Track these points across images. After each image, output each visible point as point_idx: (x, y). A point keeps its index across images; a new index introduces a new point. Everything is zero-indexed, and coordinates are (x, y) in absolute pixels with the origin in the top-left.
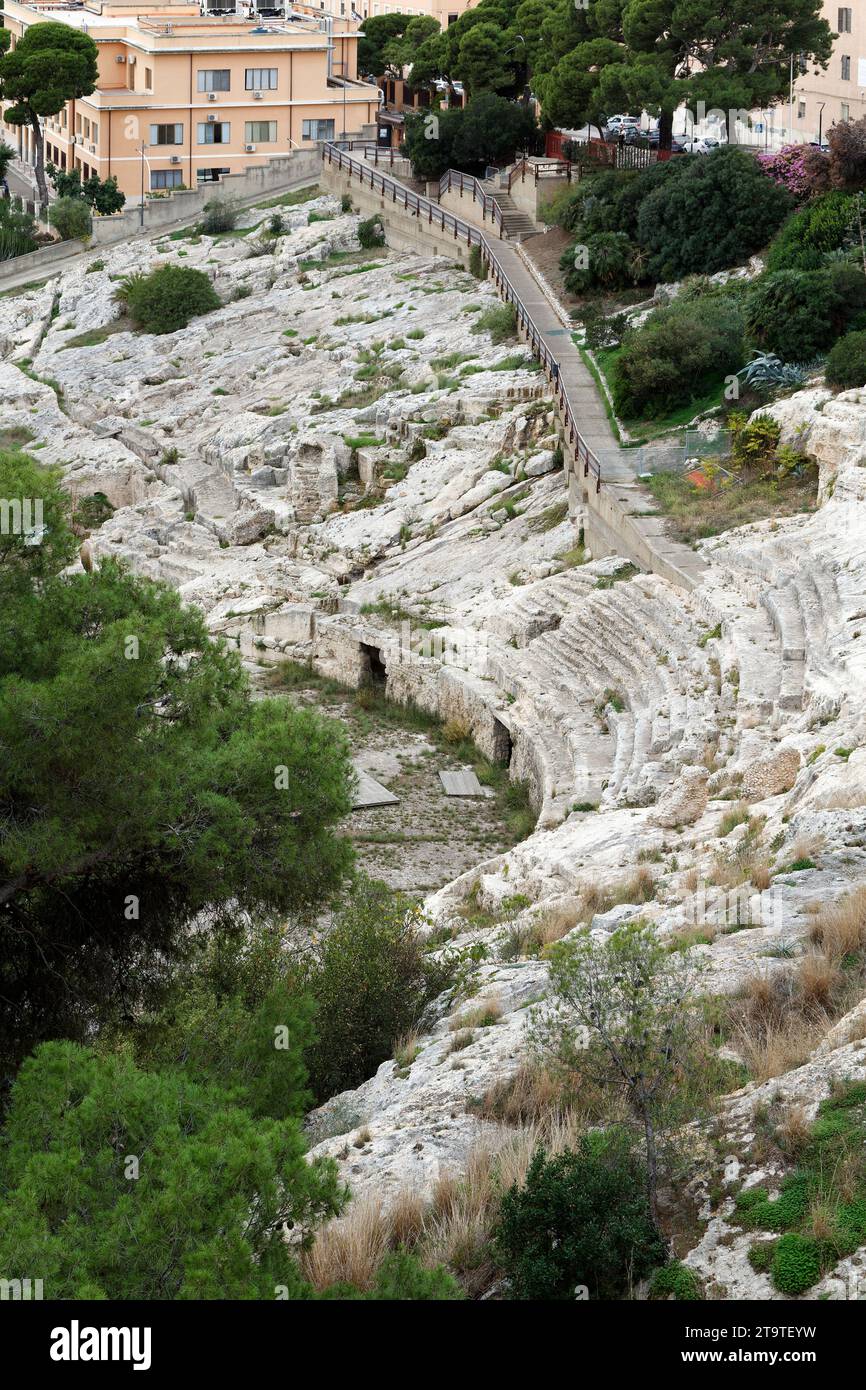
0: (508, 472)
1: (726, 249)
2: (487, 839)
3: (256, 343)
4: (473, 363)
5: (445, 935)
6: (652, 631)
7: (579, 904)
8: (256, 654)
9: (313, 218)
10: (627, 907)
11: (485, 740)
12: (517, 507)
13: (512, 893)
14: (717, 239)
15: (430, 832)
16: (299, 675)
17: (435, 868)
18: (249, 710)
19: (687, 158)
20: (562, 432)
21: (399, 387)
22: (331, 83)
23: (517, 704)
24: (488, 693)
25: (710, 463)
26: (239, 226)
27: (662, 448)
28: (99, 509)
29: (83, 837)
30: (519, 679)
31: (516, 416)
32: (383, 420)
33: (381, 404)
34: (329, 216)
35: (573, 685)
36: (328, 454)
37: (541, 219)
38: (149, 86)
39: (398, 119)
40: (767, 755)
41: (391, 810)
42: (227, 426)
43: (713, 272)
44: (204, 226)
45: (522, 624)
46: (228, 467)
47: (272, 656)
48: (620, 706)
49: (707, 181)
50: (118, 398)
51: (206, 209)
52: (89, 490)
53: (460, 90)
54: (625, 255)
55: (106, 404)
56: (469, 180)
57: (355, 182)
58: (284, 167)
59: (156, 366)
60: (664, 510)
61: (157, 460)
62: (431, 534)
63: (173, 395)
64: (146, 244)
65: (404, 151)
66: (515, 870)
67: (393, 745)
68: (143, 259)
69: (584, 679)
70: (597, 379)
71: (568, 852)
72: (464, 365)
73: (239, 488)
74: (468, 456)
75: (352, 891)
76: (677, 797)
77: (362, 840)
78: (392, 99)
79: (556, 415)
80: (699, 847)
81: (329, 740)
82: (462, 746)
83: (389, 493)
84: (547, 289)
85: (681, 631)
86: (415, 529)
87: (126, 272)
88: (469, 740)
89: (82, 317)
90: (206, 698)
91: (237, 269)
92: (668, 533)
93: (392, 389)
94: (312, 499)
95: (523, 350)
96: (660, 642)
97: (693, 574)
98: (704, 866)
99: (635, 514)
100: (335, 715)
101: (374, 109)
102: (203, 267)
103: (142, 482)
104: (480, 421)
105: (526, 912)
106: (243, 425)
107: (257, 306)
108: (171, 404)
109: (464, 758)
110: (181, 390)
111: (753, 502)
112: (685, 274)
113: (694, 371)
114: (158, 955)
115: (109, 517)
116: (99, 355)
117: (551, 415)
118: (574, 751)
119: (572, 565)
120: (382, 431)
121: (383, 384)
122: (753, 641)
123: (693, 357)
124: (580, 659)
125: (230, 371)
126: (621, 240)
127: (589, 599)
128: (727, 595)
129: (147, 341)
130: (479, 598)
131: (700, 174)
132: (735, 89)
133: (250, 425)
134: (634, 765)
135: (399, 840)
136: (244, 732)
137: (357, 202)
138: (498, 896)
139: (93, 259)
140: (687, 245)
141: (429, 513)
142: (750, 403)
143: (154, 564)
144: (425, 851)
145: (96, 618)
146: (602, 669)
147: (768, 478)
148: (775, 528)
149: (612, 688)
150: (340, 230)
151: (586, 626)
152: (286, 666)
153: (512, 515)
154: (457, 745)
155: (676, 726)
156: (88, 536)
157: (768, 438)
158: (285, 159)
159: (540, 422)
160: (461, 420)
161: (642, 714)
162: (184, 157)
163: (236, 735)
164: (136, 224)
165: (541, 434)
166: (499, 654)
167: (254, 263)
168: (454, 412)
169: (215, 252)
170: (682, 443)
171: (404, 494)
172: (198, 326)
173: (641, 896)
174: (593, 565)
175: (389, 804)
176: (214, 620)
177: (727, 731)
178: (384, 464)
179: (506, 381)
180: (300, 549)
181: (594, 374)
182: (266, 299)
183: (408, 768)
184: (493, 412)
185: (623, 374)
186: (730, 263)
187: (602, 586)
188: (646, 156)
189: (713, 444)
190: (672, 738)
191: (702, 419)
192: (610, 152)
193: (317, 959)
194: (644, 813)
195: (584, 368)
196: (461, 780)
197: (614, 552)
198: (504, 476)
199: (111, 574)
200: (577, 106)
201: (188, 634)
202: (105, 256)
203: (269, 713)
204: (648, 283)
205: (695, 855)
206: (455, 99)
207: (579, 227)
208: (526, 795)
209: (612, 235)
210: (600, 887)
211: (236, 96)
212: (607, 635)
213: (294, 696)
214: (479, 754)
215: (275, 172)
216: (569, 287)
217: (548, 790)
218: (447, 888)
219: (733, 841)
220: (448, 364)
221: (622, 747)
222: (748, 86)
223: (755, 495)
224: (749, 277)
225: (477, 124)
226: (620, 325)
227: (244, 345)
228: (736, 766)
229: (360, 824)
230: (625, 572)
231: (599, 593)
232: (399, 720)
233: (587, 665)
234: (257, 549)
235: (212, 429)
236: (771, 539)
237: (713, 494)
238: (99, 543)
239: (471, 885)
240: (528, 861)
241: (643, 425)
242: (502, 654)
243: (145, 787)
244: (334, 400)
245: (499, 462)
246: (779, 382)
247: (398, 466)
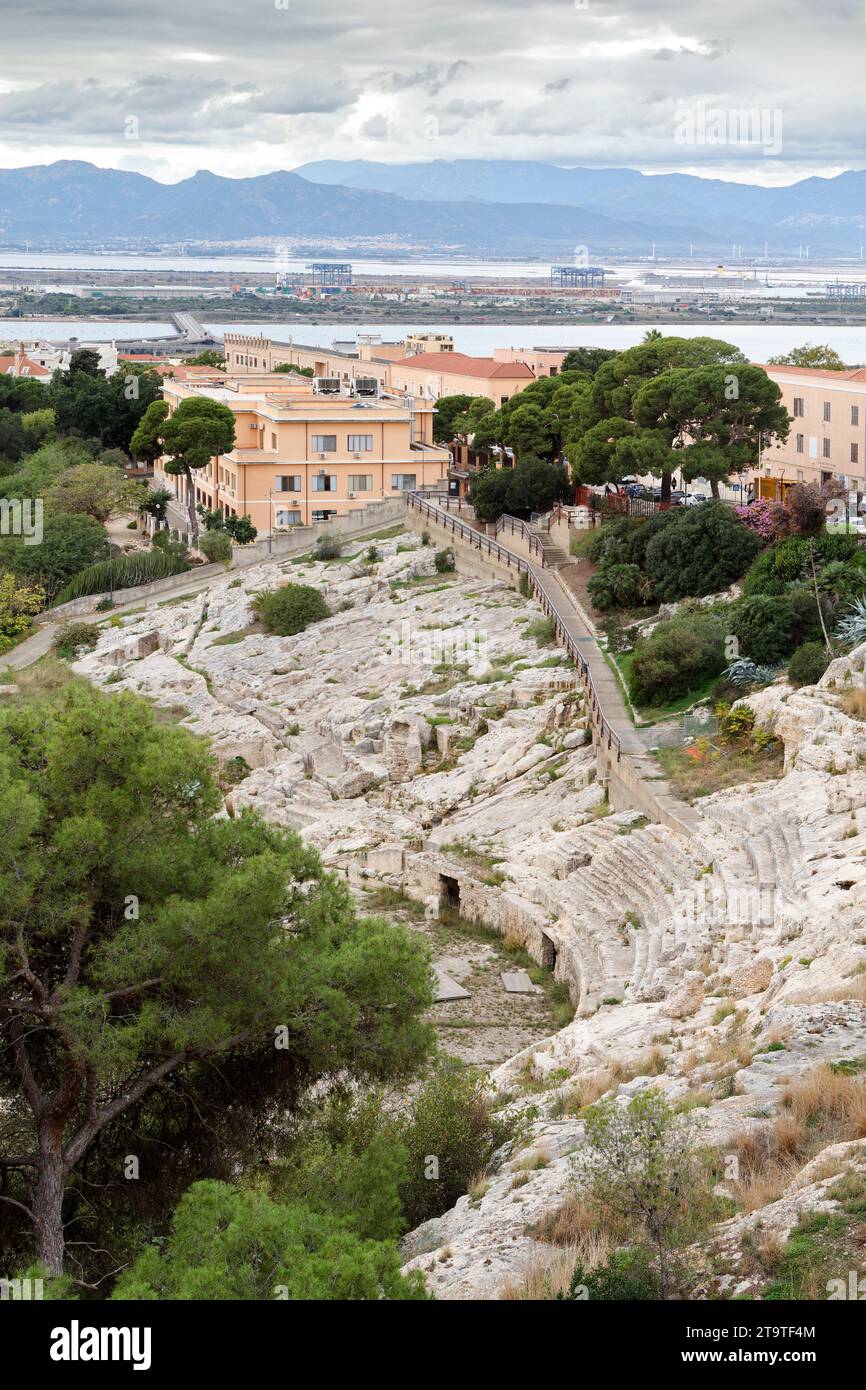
0: (550, 746)
1: (713, 578)
2: (538, 1026)
3: (359, 644)
4: (523, 661)
5: (507, 1099)
6: (661, 868)
7: (608, 1077)
8: (361, 882)
9: (400, 549)
10: (645, 1078)
11: (535, 950)
12: (557, 772)
13: (557, 1067)
14: (705, 571)
15: (495, 1020)
16: (394, 899)
17: (499, 1047)
18: (355, 925)
19: (683, 510)
20: (591, 715)
21: (467, 680)
22: (413, 447)
23: (559, 922)
24: (538, 914)
25: (703, 741)
26: (344, 555)
27: (666, 728)
28: (239, 769)
29: (229, 1019)
30: (561, 903)
31: (556, 702)
32: (455, 704)
33: (453, 692)
34: (412, 548)
35: (601, 908)
36: (414, 730)
37: (573, 553)
38: (274, 447)
39: (465, 475)
40: (748, 963)
41: (465, 1003)
42: (337, 707)
43: (703, 595)
44: (317, 554)
45: (563, 861)
46: (338, 738)
47: (373, 883)
48: (637, 925)
49: (697, 526)
50: (253, 684)
51: (319, 541)
52: (232, 755)
53: (511, 454)
54: (637, 581)
55: (244, 689)
56: (518, 522)
57: (432, 522)
58: (378, 510)
59: (282, 660)
60: (668, 776)
61: (283, 732)
62: (492, 792)
63: (295, 683)
64: (273, 567)
65: (469, 500)
66: (559, 1050)
67: (465, 953)
68: (272, 578)
69: (610, 903)
70: (617, 676)
71: (600, 1035)
72: (517, 662)
73: (347, 754)
74: (520, 732)
75: (435, 1064)
76: (681, 994)
77: (442, 1025)
78: (460, 461)
79: (587, 702)
80: (698, 1032)
81: (416, 950)
82: (518, 954)
83: (460, 760)
84: (578, 606)
85: (683, 867)
86: (480, 787)
87: (258, 588)
88: (523, 949)
89: (225, 622)
90: (323, 917)
91: (343, 587)
92: (672, 793)
93: (462, 680)
94: (402, 764)
95: (560, 652)
96: (667, 876)
97: (691, 825)
98: (702, 1048)
99: (647, 778)
100: (421, 929)
101: (446, 467)
102: (317, 586)
103: (272, 749)
104: (529, 706)
105: (568, 1081)
106: (348, 707)
107: (358, 615)
108: (294, 690)
109: (519, 963)
110: (301, 679)
111: (735, 771)
112: (683, 596)
113: (689, 670)
114: (287, 1113)
115: (248, 776)
116: (239, 651)
117: (582, 702)
118: (603, 959)
119: (600, 816)
120: (454, 712)
121: (455, 676)
122: (737, 876)
123: (688, 659)
124: (606, 888)
125: (338, 665)
126: (633, 570)
127: (613, 843)
128: (717, 841)
129: (275, 641)
130: (531, 840)
131: (692, 521)
132: (718, 458)
133: (357, 706)
134: (649, 970)
135: (472, 1026)
136: (351, 943)
137: (434, 538)
138: (547, 1069)
139: (233, 578)
140: (684, 574)
141: (491, 776)
142: (732, 695)
143: (282, 812)
144: (491, 1034)
145: (237, 854)
146: (623, 896)
147: (746, 753)
148: (752, 791)
149: (631, 910)
150: (421, 559)
151: (611, 863)
152: (383, 891)
153: (554, 778)
154: (516, 954)
155: (680, 940)
156: (231, 789)
157: (746, 723)
158: (379, 504)
159: (574, 707)
160: (514, 705)
161: (654, 931)
162: (301, 501)
163: (345, 945)
164: (266, 551)
165: (575, 716)
166: (546, 884)
167: (356, 583)
168: (509, 698)
169: (327, 574)
170: (682, 725)
171: (472, 761)
172: (313, 630)
173: (655, 1070)
174: (615, 817)
175: (463, 998)
176: (328, 855)
177: (718, 944)
178: (456, 737)
179: (548, 676)
180: (393, 802)
181: (615, 672)
182: (366, 610)
183: (477, 970)
184: (539, 699)
185: (636, 671)
186: (716, 589)
187: (623, 833)
188: (651, 507)
189: (705, 725)
190: (677, 949)
191: (697, 707)
192: (624, 503)
193: (409, 1117)
194: (656, 1006)
195: (606, 667)
196: (518, 980)
197: (631, 807)
198: (548, 748)
199: (249, 821)
200: (599, 467)
201: (308, 868)
202: (242, 575)
203: (370, 929)
204: (654, 603)
205: (695, 1039)
206: (507, 461)
207: (602, 559)
208: (568, 992)
209: (627, 566)
210: (624, 1063)
211: (342, 456)
212: (627, 871)
213: (389, 915)
214: (531, 960)
215: (372, 513)
216: (595, 605)
217: (584, 988)
218: (508, 1062)
219: (724, 1028)
220: (504, 662)
221: (639, 956)
222: (727, 456)
223: (737, 765)
224: (730, 600)
225: (524, 480)
226: (633, 634)
227: (349, 645)
228: (725, 971)
229: (442, 1013)
230: (640, 822)
231: (621, 838)
232: (470, 933)
233: (613, 893)
234: (361, 801)
235: (326, 709)
236: (750, 799)
237: (706, 763)
238: (240, 795)
239: (526, 1061)
240: (569, 1042)
241: (652, 711)
242: (547, 883)
243: (276, 984)
244: (418, 689)
245: (543, 737)
246: (754, 680)
247: (468, 739)
